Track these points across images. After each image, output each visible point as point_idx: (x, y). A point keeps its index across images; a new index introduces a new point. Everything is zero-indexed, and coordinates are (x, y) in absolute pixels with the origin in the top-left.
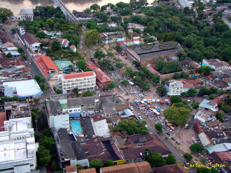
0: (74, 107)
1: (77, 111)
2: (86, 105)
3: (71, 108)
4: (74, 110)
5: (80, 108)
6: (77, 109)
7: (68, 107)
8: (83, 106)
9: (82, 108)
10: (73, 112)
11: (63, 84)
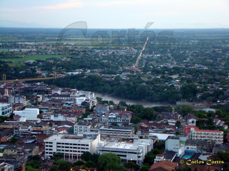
0: (191, 145)
1: (193, 149)
2: (201, 145)
3: (189, 145)
4: (191, 148)
5: (196, 147)
6: (194, 147)
7: (186, 144)
8: (198, 145)
9: (197, 147)
10: (190, 149)
11: (193, 135)
